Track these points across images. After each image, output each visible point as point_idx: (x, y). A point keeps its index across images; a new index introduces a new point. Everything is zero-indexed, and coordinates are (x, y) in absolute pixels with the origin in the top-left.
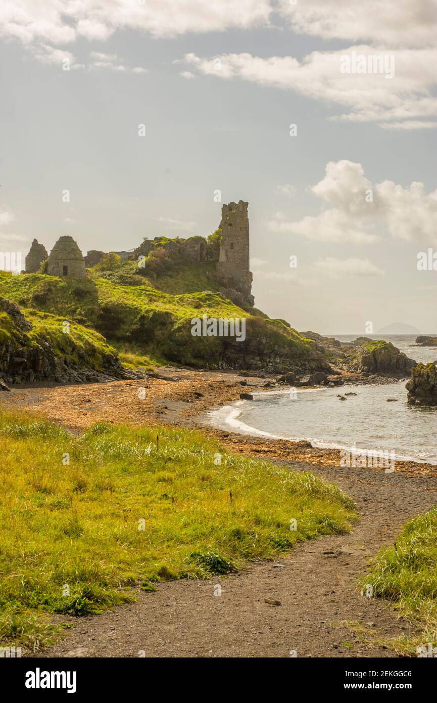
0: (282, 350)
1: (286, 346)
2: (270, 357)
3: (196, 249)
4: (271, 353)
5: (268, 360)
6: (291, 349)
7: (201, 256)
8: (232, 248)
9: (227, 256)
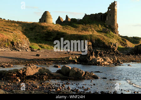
3: (99, 17)
7: (101, 18)
8: (110, 16)
9: (109, 18)
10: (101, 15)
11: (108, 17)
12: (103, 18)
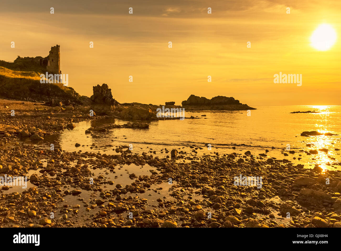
0: (59, 93)
1: (60, 92)
2: (53, 96)
3: (38, 61)
4: (53, 95)
5: (52, 98)
6: (62, 93)
7: (41, 63)
8: (53, 61)
9: (51, 64)
10: (41, 59)
11: (50, 62)
12: (42, 63)
